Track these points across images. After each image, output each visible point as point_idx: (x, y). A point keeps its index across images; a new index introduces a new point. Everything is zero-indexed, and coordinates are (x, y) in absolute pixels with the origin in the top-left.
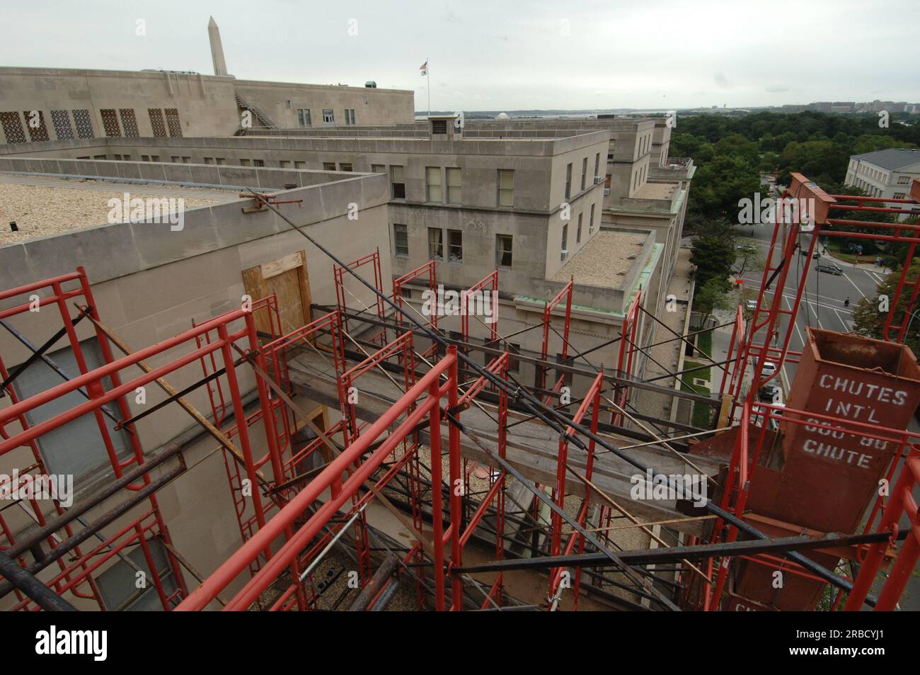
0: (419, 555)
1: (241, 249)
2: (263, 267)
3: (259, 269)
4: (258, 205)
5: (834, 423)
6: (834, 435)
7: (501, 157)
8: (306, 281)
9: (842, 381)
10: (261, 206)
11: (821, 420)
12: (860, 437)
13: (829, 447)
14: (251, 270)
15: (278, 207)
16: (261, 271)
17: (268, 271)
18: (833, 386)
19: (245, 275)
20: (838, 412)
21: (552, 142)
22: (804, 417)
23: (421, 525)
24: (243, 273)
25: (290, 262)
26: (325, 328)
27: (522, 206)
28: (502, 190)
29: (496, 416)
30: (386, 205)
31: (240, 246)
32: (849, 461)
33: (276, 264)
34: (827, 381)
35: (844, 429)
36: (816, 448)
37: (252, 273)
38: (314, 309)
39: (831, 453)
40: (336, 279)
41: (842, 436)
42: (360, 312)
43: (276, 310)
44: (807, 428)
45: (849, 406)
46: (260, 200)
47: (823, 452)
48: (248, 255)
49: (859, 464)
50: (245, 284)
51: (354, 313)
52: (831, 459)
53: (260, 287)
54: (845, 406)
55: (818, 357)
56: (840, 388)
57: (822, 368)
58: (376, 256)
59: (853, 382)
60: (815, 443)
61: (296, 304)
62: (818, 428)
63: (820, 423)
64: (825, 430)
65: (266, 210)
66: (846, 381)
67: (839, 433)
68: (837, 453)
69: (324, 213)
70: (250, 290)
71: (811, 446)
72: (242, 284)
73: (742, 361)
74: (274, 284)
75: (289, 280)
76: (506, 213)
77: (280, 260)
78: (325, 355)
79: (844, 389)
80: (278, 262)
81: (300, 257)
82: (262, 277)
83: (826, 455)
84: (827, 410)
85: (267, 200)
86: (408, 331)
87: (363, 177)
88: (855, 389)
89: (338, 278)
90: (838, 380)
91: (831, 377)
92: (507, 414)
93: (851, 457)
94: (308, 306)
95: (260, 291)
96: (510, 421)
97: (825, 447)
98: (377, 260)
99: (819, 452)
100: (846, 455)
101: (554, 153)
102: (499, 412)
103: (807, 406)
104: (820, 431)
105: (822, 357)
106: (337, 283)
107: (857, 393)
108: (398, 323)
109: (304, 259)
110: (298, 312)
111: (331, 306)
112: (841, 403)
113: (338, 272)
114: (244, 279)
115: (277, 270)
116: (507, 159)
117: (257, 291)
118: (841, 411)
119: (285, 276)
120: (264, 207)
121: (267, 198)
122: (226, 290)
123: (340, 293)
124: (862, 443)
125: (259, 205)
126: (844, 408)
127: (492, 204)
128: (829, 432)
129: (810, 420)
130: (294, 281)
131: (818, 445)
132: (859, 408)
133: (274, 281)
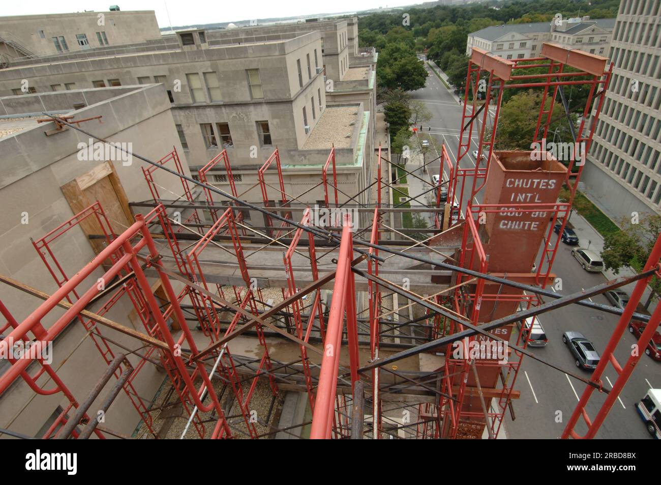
0: (268, 361)
1: (53, 168)
2: (78, 181)
3: (74, 183)
4: (58, 127)
5: (517, 208)
6: (517, 215)
7: (246, 59)
8: (119, 185)
9: (519, 181)
10: (61, 127)
11: (508, 207)
12: (531, 213)
13: (514, 222)
14: (69, 185)
15: (79, 126)
16: (77, 184)
17: (84, 183)
18: (514, 185)
19: (64, 190)
20: (518, 200)
21: (283, 43)
22: (499, 208)
23: (264, 342)
24: (61, 189)
25: (101, 173)
26: (153, 221)
27: (271, 97)
28: (253, 86)
29: (307, 254)
30: (170, 111)
31: (51, 166)
32: (526, 228)
33: (88, 175)
34: (511, 183)
35: (522, 210)
36: (507, 225)
37: (69, 188)
38: (132, 207)
39: (515, 226)
40: (146, 178)
41: (521, 214)
42: (175, 201)
43: (103, 214)
44: (501, 214)
45: (524, 195)
46: (59, 122)
47: (511, 226)
48: (61, 173)
49: (532, 229)
50: (65, 198)
51: (170, 203)
52: (516, 230)
53: (81, 197)
54: (522, 195)
55: (504, 169)
56: (518, 185)
57: (507, 175)
58: (174, 153)
59: (525, 180)
60: (506, 222)
61: (116, 205)
62: (507, 212)
63: (508, 209)
64: (511, 213)
65: (67, 130)
66: (521, 181)
67: (519, 214)
68: (519, 225)
69: (120, 124)
70: (72, 202)
71: (504, 224)
72: (63, 199)
73: (454, 180)
74: (92, 193)
75: (104, 187)
76: (260, 103)
77: (92, 171)
78: (159, 241)
79: (520, 186)
80: (89, 174)
81: (108, 165)
82: (79, 189)
83: (513, 227)
84: (512, 200)
85: (66, 121)
86: (227, 208)
87: (145, 89)
88: (527, 184)
89: (148, 177)
90: (517, 180)
91: (513, 180)
92: (315, 251)
93: (527, 225)
94: (126, 205)
95: (81, 200)
96: (318, 255)
97: (512, 223)
98: (176, 157)
99: (509, 227)
100: (524, 225)
101: (286, 53)
102: (309, 250)
103: (500, 201)
104: (509, 214)
105: (506, 168)
106: (148, 181)
107: (528, 187)
108: (210, 204)
109: (112, 167)
110: (119, 211)
111: (147, 201)
112: (519, 194)
113: (147, 173)
114: (64, 194)
115: (91, 180)
116: (251, 61)
117: (78, 202)
118: (520, 199)
119: (99, 185)
120: (64, 127)
121: (66, 119)
122: (51, 206)
123: (154, 190)
124: (533, 216)
125: (59, 125)
126: (521, 197)
127: (246, 98)
128: (514, 213)
129: (502, 209)
130: (109, 187)
131: (508, 223)
132: (529, 195)
133: (91, 191)
